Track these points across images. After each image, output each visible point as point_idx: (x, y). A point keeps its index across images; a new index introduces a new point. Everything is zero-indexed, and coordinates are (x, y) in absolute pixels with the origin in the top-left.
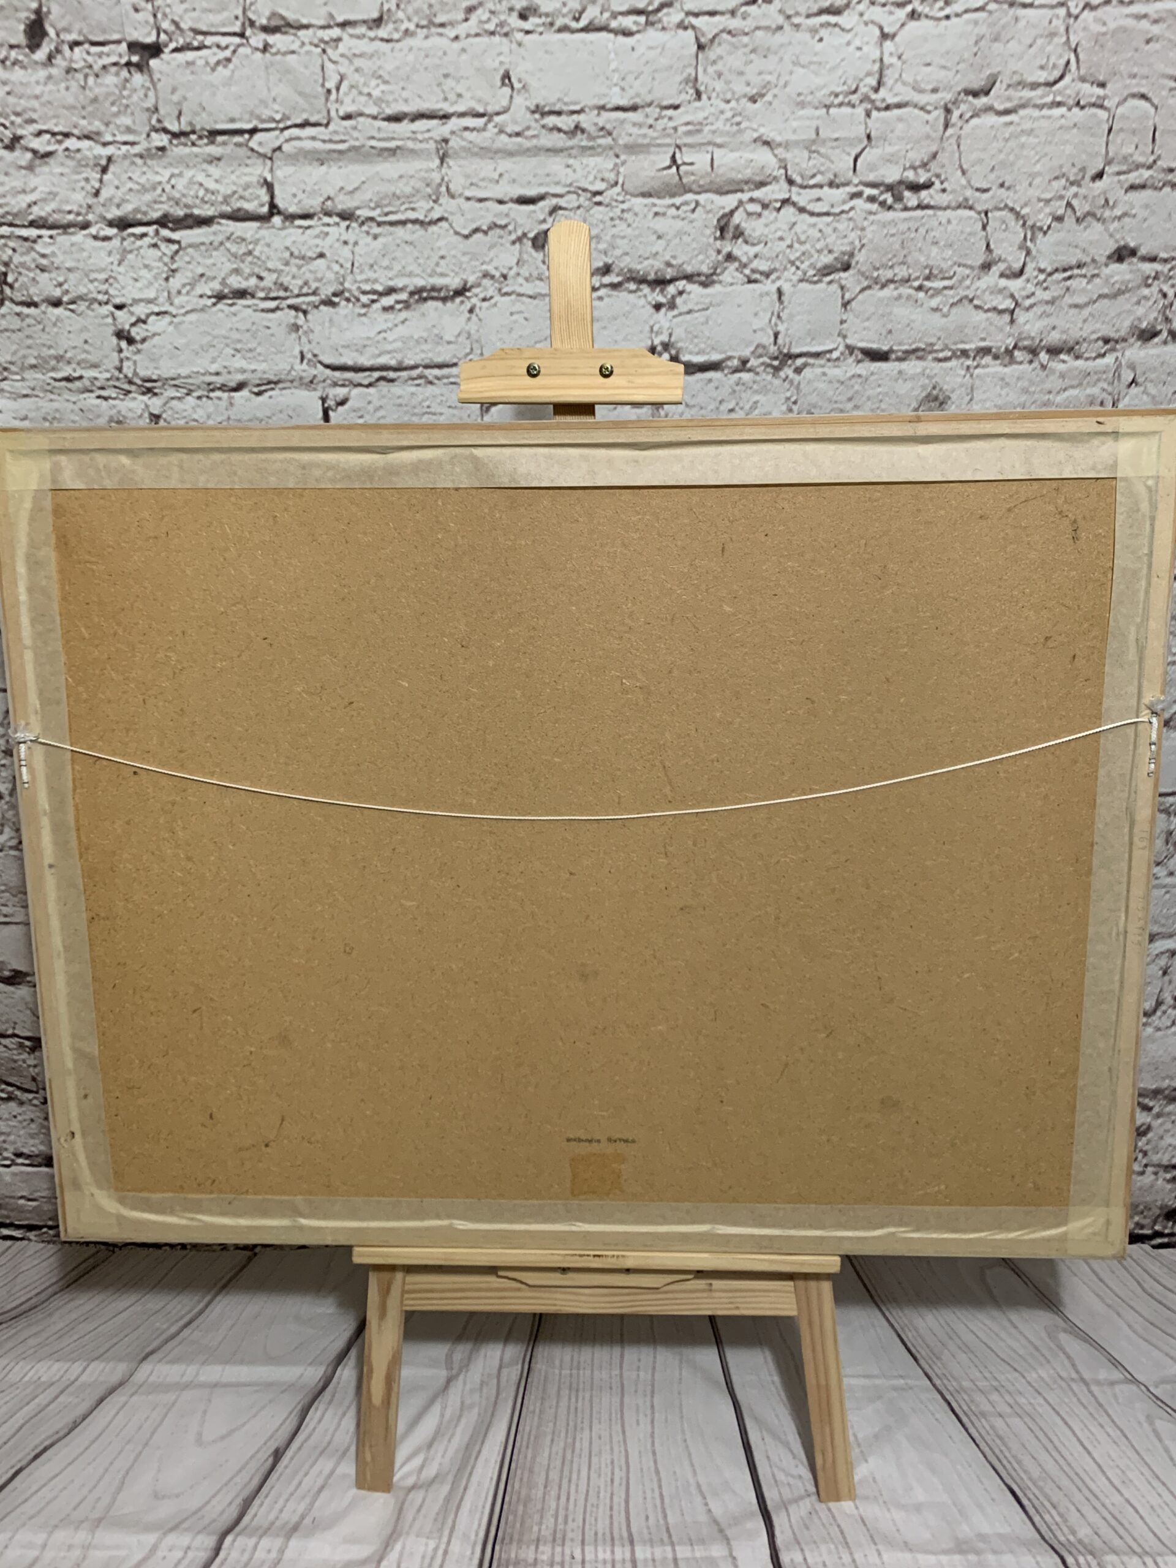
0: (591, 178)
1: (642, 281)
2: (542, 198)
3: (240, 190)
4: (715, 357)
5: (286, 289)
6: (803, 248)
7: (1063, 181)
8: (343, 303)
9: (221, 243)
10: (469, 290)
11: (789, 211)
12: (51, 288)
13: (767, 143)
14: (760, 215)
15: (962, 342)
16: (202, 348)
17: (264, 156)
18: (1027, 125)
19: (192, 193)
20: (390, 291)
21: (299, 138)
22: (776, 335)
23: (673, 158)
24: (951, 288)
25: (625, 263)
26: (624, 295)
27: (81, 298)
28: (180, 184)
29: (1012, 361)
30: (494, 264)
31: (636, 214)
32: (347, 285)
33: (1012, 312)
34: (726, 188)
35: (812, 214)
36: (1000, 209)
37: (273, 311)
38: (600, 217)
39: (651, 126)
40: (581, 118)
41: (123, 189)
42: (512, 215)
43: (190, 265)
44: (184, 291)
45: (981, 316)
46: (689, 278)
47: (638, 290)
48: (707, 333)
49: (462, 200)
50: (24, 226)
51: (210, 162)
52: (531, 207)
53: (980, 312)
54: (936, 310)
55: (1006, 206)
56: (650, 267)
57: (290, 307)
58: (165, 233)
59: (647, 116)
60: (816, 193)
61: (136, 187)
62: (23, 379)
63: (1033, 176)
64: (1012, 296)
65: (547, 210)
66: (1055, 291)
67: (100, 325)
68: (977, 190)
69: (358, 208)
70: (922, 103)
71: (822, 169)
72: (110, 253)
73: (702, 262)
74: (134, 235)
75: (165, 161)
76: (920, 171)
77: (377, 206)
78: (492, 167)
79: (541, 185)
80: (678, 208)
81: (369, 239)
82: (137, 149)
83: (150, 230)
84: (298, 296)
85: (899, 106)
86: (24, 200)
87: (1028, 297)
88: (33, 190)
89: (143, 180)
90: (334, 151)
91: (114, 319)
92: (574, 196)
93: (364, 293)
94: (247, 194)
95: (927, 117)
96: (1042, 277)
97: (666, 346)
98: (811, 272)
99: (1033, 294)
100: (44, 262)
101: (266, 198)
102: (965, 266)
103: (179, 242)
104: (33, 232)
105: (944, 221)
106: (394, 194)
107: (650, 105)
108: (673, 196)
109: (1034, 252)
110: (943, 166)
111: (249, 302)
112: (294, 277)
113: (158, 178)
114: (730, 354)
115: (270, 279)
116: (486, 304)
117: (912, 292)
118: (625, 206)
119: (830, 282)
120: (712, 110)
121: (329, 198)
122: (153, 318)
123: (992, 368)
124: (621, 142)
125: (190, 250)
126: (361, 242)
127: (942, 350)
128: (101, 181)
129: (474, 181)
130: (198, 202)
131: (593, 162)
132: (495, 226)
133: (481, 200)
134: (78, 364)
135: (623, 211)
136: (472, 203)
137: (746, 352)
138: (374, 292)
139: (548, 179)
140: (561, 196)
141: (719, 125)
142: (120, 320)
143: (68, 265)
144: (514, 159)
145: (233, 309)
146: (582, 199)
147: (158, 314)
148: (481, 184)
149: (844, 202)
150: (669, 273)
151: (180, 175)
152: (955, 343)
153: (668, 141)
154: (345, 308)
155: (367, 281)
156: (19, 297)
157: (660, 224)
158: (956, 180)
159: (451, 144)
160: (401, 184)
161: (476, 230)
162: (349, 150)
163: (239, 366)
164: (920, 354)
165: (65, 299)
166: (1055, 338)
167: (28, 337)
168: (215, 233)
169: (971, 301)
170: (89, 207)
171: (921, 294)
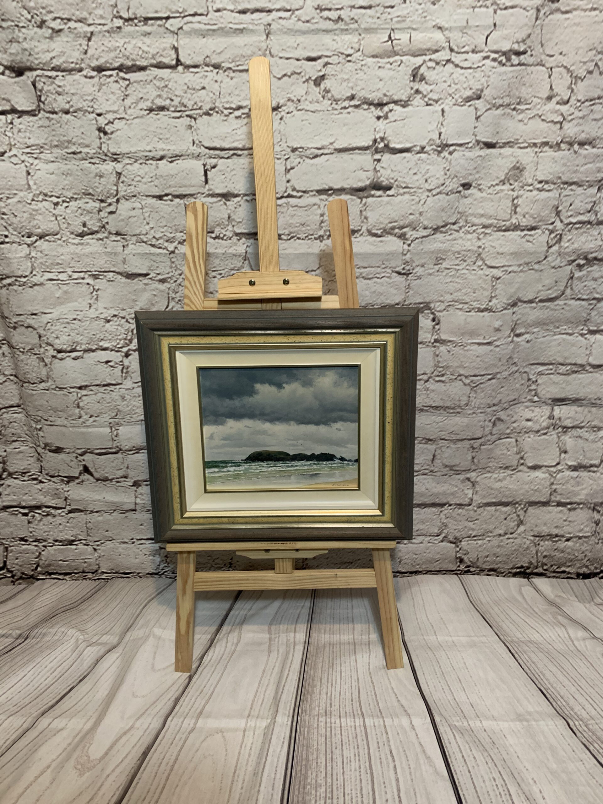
0: (346, 47)
1: (371, 104)
2: (319, 58)
3: (161, 51)
4: (408, 145)
5: (185, 106)
6: (456, 87)
7: (594, 52)
8: (215, 114)
9: (151, 81)
10: (280, 108)
11: (450, 66)
12: (64, 104)
13: (440, 28)
14: (434, 68)
15: (534, 139)
16: (142, 137)
17: (173, 32)
18: (577, 20)
19: (136, 53)
20: (239, 108)
21: (191, 22)
22: (440, 134)
23: (390, 37)
24: (530, 109)
25: (361, 94)
26: (361, 111)
27: (79, 109)
28: (129, 47)
29: (559, 149)
30: (294, 94)
31: (369, 67)
32: (217, 104)
33: (561, 123)
34: (417, 53)
35: (462, 68)
36: (558, 67)
37: (178, 118)
38: (350, 68)
39: (378, 18)
40: (342, 12)
41: (100, 50)
42: (304, 67)
43: (135, 92)
44: (132, 107)
45: (545, 125)
46: (395, 102)
47: (369, 109)
48: (404, 132)
49: (277, 58)
50: (49, 70)
51: (145, 36)
52: (314, 63)
53: (544, 123)
54: (521, 121)
55: (562, 65)
56: (375, 96)
57: (187, 116)
58: (122, 74)
59: (377, 12)
60: (465, 56)
61: (107, 49)
62: (51, 153)
63: (578, 49)
64: (562, 115)
65: (322, 65)
66: (585, 112)
67: (90, 124)
68: (548, 55)
69: (223, 62)
70: (524, 6)
71: (469, 43)
72: (93, 86)
73: (403, 94)
74: (106, 75)
75: (121, 35)
76: (521, 44)
77: (233, 61)
78: (294, 40)
79: (319, 50)
80: (391, 64)
81: (229, 79)
82: (106, 28)
83: (114, 73)
84: (191, 110)
85: (512, 7)
86: (48, 56)
87: (570, 115)
88: (53, 51)
89: (109, 45)
90: (210, 30)
91: (97, 121)
92: (337, 57)
93: (226, 109)
94: (164, 53)
95: (527, 13)
96: (579, 104)
97: (382, 139)
98: (460, 100)
99: (573, 113)
100: (60, 90)
101: (174, 56)
102: (538, 97)
103: (129, 80)
104: (53, 74)
105: (530, 72)
106: (242, 55)
107: (378, 5)
108: (389, 57)
109: (575, 91)
110: (533, 42)
111: (166, 113)
112: (189, 100)
113: (117, 44)
114: (415, 144)
115: (177, 101)
116: (289, 115)
117: (510, 111)
118: (363, 63)
119: (470, 106)
120: (412, 9)
121: (207, 57)
122: (117, 121)
123: (549, 152)
124: (362, 26)
125: (135, 84)
126: (224, 81)
127: (523, 143)
128: (88, 45)
129: (284, 48)
130: (138, 57)
131: (347, 37)
132: (294, 73)
133: (288, 59)
134: (79, 145)
135: (362, 65)
136: (283, 60)
137: (424, 143)
138: (231, 108)
139: (323, 47)
140: (330, 57)
141: (415, 17)
142: (99, 122)
143: (72, 92)
144: (305, 36)
145: (158, 116)
146: (341, 58)
147: (119, 119)
148: (288, 49)
149: (480, 62)
150: (385, 100)
151: (129, 42)
152: (530, 139)
153: (387, 26)
154: (216, 117)
155: (227, 102)
156: (47, 108)
157: (381, 73)
158: (538, 49)
159: (272, 26)
160: (245, 49)
161: (285, 75)
162: (218, 29)
163: (162, 148)
164: (511, 144)
165: (71, 110)
166: (583, 137)
167: (53, 130)
168: (148, 75)
169: (540, 117)
170: (82, 60)
171: (514, 112)
